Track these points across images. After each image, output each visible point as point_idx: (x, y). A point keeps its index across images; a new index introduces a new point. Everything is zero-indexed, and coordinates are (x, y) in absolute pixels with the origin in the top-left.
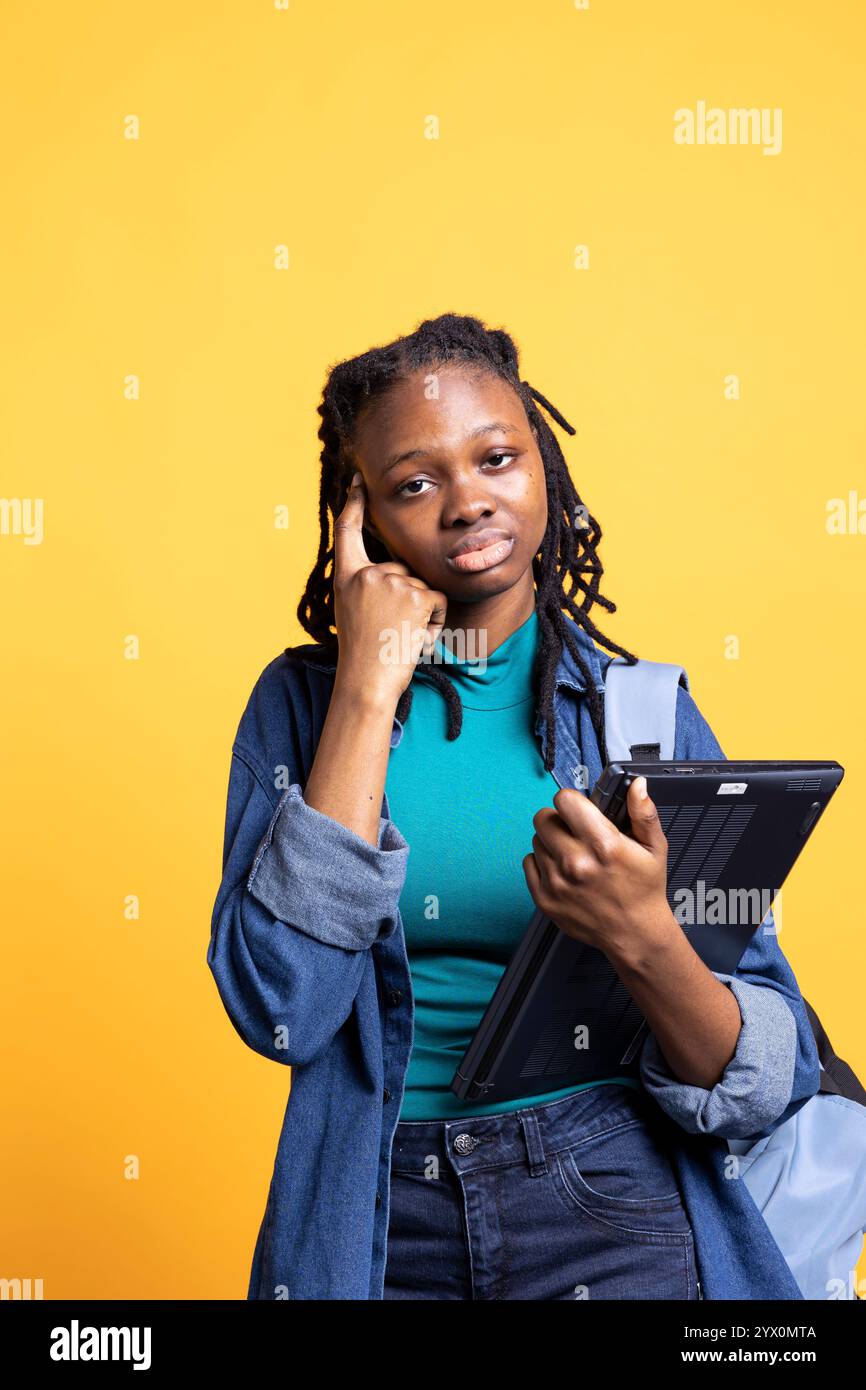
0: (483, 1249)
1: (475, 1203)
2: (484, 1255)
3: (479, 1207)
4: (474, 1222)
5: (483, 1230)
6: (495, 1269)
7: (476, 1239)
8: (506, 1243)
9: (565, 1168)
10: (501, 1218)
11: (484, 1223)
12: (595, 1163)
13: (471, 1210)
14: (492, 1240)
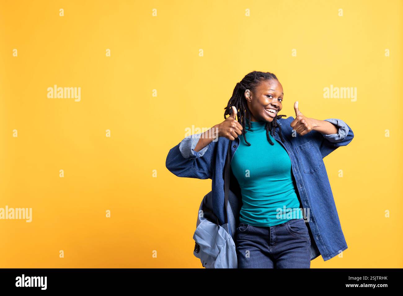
0: (273, 238)
1: (272, 231)
2: (273, 239)
3: (273, 231)
4: (272, 234)
5: (273, 235)
6: (274, 242)
7: (272, 236)
8: (276, 237)
9: (288, 226)
10: (276, 233)
11: (273, 234)
12: (292, 226)
13: (271, 232)
14: (274, 237)
